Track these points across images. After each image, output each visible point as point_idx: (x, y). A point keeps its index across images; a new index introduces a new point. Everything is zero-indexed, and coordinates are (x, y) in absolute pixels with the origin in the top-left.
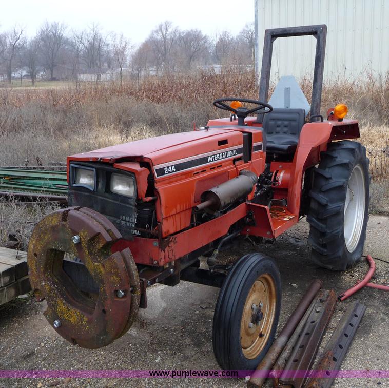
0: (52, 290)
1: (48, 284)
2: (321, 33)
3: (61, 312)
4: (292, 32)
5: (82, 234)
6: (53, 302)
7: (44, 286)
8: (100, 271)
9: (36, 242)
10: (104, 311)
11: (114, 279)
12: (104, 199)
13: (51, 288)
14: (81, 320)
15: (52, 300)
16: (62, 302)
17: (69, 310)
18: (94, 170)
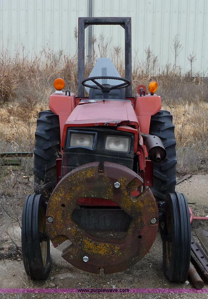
0: (78, 232)
1: (73, 228)
2: (128, 24)
3: (89, 249)
4: (103, 21)
5: (122, 180)
6: (80, 243)
7: (70, 230)
8: (139, 206)
9: (65, 195)
10: (140, 237)
11: (151, 210)
12: (103, 156)
13: (76, 231)
14: (113, 250)
15: (79, 241)
16: (88, 241)
17: (96, 245)
18: (96, 133)
